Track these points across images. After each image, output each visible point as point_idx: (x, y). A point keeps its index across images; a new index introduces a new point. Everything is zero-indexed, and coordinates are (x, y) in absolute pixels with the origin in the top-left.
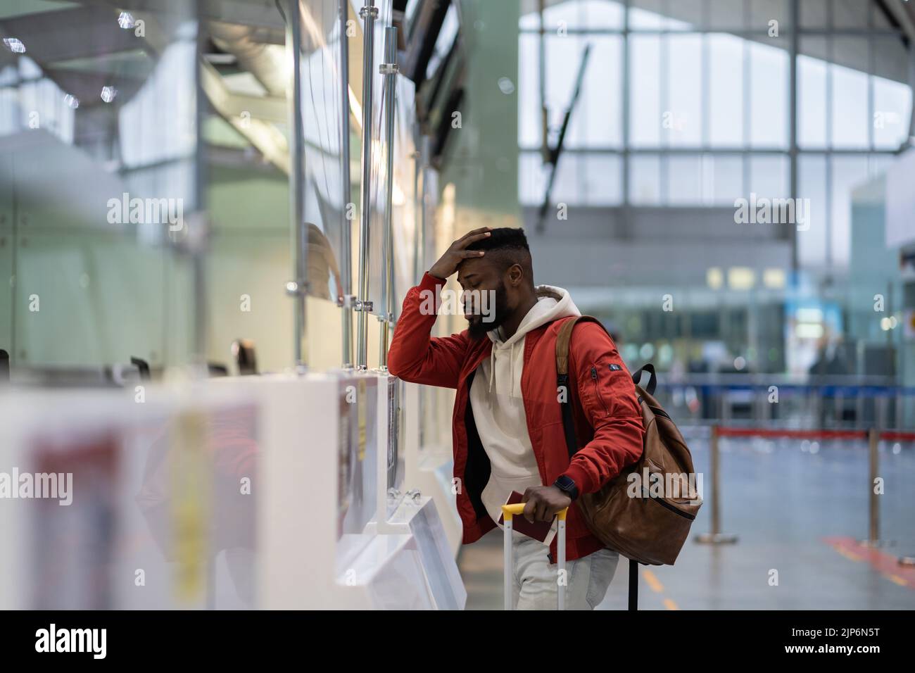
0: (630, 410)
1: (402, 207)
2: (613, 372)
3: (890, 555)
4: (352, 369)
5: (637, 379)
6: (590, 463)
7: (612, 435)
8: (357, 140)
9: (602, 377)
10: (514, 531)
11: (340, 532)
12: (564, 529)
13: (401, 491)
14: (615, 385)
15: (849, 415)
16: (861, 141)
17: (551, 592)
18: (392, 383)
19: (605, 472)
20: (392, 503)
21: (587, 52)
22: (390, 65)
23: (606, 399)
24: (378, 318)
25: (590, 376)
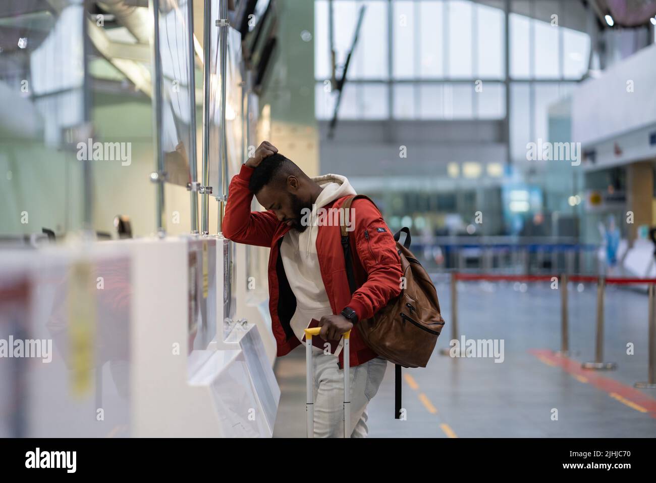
0: (392, 259)
1: (232, 121)
2: (381, 233)
3: (576, 362)
4: (198, 234)
5: (397, 238)
6: (366, 299)
7: (379, 277)
8: (200, 75)
9: (372, 237)
10: (313, 347)
11: (191, 348)
12: (348, 345)
13: (234, 321)
14: (382, 242)
15: (547, 265)
16: (554, 73)
17: (339, 389)
18: (226, 244)
19: (376, 304)
20: (227, 329)
21: (362, 11)
22: (223, 20)
23: (375, 252)
24: (217, 199)
25: (364, 237)
